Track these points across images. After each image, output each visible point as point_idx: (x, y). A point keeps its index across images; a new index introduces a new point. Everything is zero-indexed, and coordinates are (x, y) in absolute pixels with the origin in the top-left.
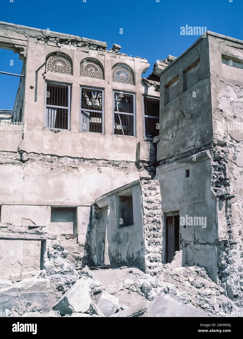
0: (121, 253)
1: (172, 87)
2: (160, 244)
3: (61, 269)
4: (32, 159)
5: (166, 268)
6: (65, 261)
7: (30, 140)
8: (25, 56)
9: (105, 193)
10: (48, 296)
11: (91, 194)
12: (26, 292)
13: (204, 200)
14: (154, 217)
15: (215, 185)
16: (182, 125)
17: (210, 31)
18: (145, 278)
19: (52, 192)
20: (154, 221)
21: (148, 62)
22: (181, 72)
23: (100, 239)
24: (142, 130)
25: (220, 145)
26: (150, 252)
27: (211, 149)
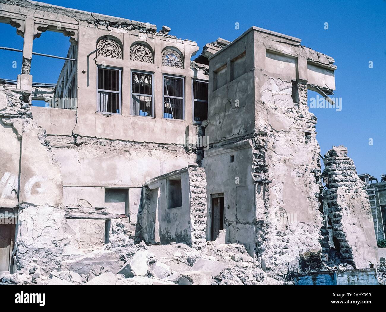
0: (171, 231)
1: (221, 74)
2: (204, 223)
3: (123, 243)
4: (86, 143)
5: (211, 245)
6: (126, 236)
7: (84, 124)
8: (76, 40)
9: (156, 177)
10: (113, 264)
11: (142, 176)
12: (96, 261)
13: (246, 184)
14: (200, 200)
15: (256, 171)
16: (228, 112)
17: (256, 27)
18: (191, 252)
19: (106, 174)
20: (200, 203)
21: (198, 45)
22: (228, 61)
23: (150, 218)
24: (191, 113)
25: (261, 135)
26: (196, 230)
27: (253, 138)
